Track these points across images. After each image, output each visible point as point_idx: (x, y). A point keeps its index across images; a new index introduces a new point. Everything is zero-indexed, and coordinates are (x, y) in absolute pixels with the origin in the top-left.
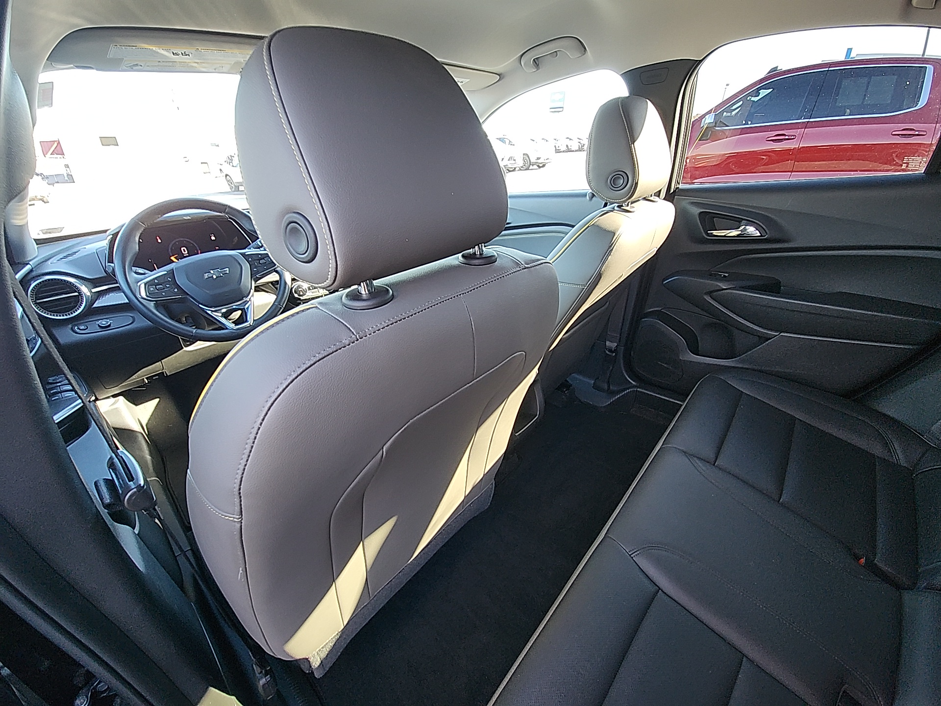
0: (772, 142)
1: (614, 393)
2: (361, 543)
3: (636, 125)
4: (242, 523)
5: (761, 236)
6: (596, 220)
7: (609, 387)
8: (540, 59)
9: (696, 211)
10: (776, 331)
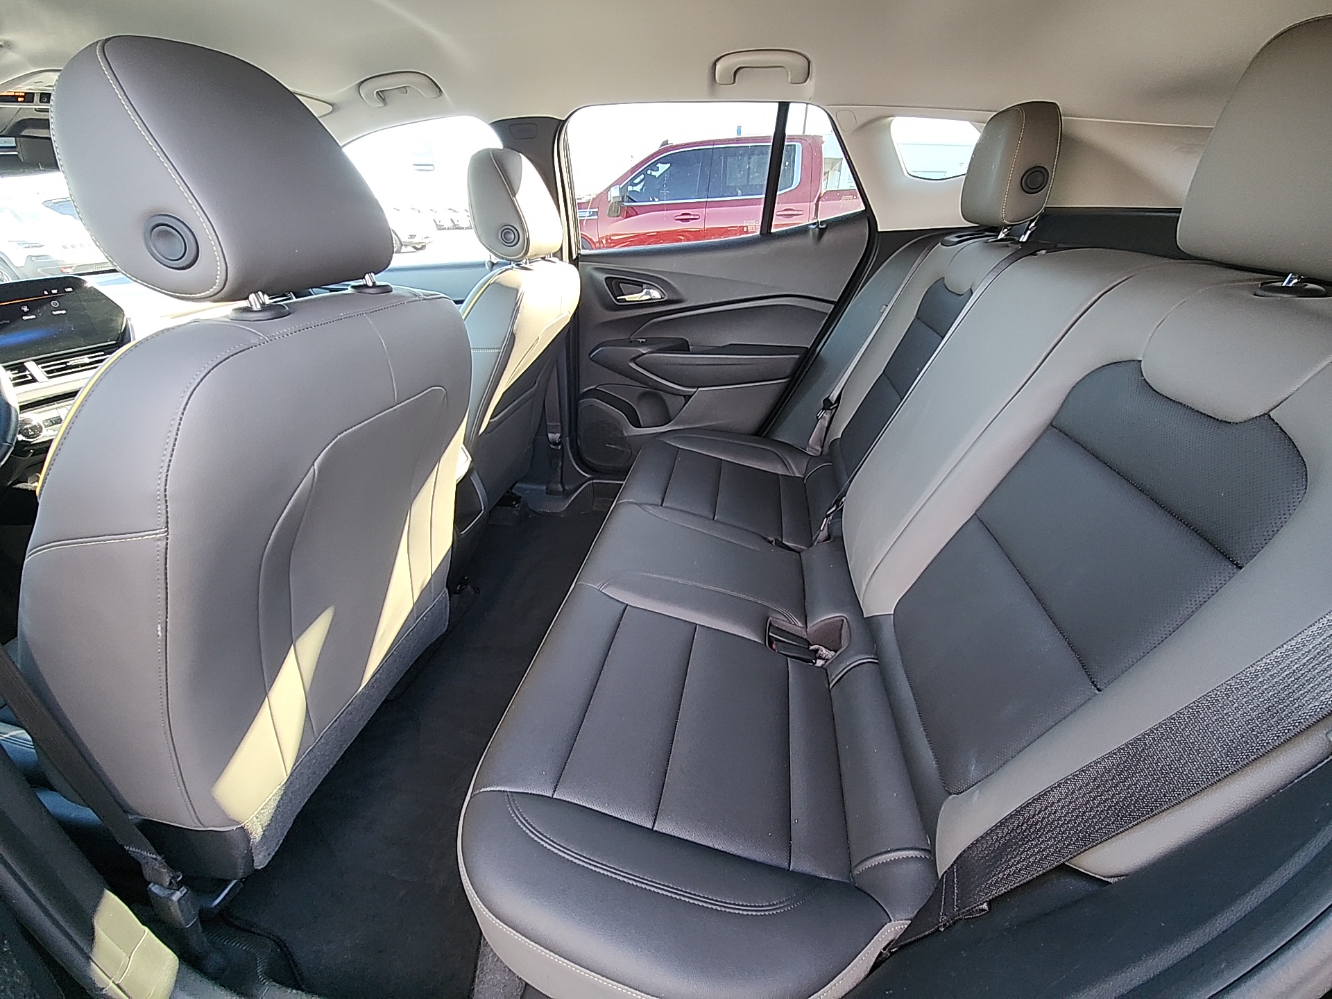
0: (680, 221)
1: (568, 494)
2: (292, 647)
3: (513, 177)
4: (167, 539)
5: (662, 298)
6: (496, 278)
7: (563, 487)
8: (385, 93)
9: (601, 277)
10: (693, 387)
